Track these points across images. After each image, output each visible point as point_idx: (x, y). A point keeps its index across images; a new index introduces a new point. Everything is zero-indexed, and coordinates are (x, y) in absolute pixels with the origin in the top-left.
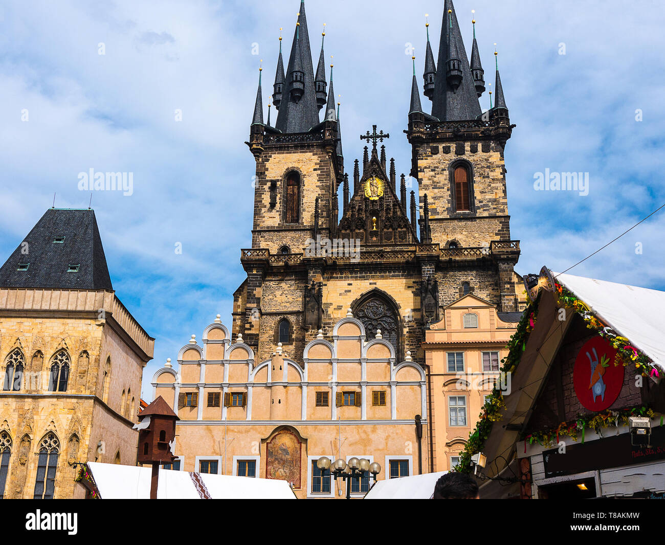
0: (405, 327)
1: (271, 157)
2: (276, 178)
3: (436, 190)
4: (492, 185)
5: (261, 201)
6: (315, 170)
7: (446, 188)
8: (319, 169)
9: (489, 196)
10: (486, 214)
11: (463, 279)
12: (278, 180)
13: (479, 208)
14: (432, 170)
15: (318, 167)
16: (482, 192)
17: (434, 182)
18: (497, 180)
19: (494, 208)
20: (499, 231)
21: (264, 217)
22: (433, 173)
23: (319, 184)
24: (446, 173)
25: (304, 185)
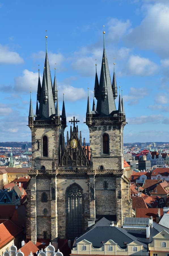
0: (85, 197)
1: (37, 130)
2: (39, 139)
3: (96, 145)
4: (116, 144)
5: (34, 148)
6: (53, 135)
7: (99, 144)
8: (54, 135)
9: (115, 148)
10: (113, 155)
11: (105, 180)
12: (40, 139)
13: (111, 153)
14: (95, 137)
15: (53, 134)
16: (112, 147)
17: (95, 142)
18: (118, 142)
19: (116, 153)
20: (118, 162)
21: (35, 154)
22: (95, 138)
23: (54, 141)
24: (100, 138)
25: (49, 142)
